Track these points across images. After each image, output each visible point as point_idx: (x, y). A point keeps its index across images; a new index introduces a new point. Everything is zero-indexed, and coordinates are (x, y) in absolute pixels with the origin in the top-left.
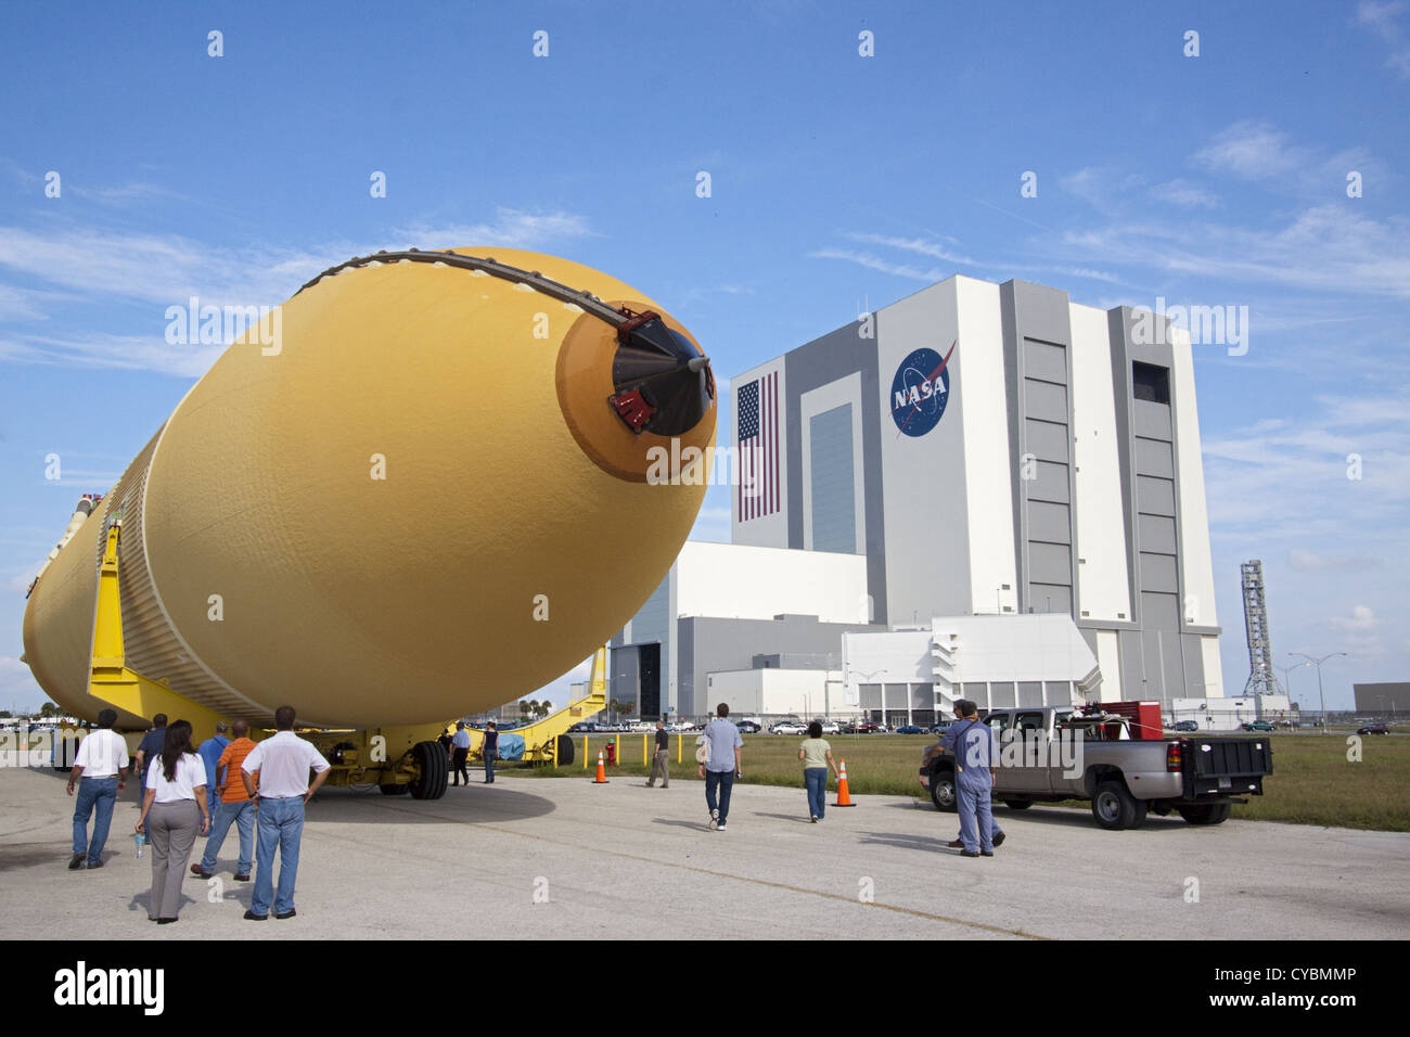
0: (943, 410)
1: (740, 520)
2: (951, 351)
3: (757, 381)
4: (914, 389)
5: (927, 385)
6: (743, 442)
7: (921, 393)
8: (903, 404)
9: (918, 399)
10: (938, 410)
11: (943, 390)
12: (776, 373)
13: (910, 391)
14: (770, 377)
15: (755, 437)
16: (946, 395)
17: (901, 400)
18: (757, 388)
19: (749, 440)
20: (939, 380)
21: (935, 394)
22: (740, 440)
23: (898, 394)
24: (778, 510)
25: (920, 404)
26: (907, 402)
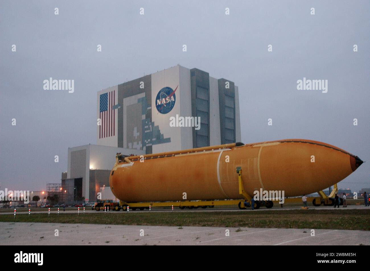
0: (173, 107)
1: (100, 138)
2: (177, 88)
3: (107, 93)
4: (164, 99)
5: (168, 98)
6: (101, 113)
7: (166, 101)
8: (160, 104)
9: (165, 102)
10: (172, 106)
11: (173, 100)
12: (114, 91)
13: (162, 100)
14: (112, 92)
15: (106, 112)
16: (174, 102)
17: (159, 102)
18: (107, 96)
19: (104, 112)
20: (172, 97)
21: (171, 101)
22: (100, 112)
23: (158, 101)
24: (114, 135)
25: (166, 104)
26: (161, 103)
